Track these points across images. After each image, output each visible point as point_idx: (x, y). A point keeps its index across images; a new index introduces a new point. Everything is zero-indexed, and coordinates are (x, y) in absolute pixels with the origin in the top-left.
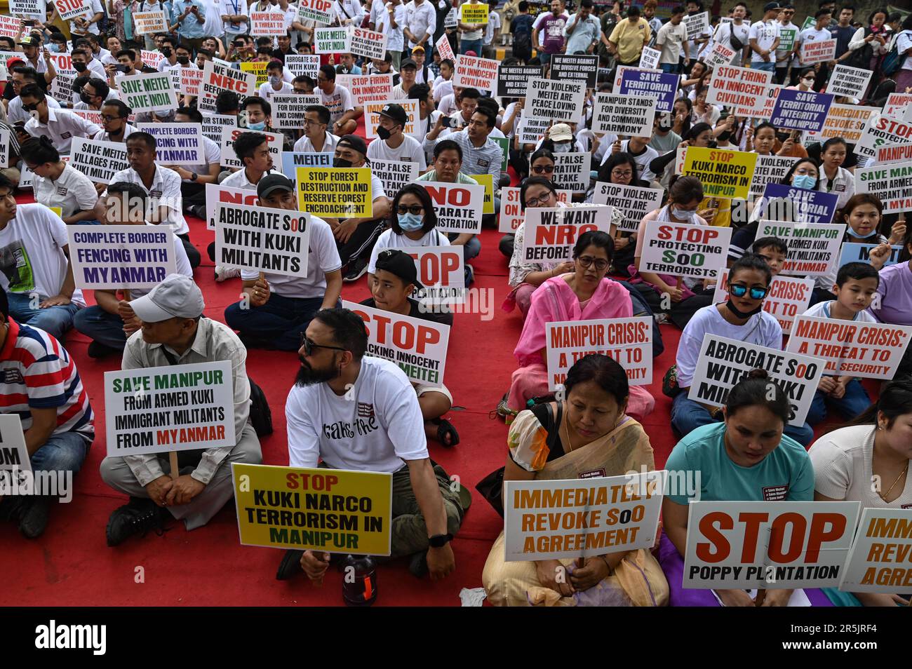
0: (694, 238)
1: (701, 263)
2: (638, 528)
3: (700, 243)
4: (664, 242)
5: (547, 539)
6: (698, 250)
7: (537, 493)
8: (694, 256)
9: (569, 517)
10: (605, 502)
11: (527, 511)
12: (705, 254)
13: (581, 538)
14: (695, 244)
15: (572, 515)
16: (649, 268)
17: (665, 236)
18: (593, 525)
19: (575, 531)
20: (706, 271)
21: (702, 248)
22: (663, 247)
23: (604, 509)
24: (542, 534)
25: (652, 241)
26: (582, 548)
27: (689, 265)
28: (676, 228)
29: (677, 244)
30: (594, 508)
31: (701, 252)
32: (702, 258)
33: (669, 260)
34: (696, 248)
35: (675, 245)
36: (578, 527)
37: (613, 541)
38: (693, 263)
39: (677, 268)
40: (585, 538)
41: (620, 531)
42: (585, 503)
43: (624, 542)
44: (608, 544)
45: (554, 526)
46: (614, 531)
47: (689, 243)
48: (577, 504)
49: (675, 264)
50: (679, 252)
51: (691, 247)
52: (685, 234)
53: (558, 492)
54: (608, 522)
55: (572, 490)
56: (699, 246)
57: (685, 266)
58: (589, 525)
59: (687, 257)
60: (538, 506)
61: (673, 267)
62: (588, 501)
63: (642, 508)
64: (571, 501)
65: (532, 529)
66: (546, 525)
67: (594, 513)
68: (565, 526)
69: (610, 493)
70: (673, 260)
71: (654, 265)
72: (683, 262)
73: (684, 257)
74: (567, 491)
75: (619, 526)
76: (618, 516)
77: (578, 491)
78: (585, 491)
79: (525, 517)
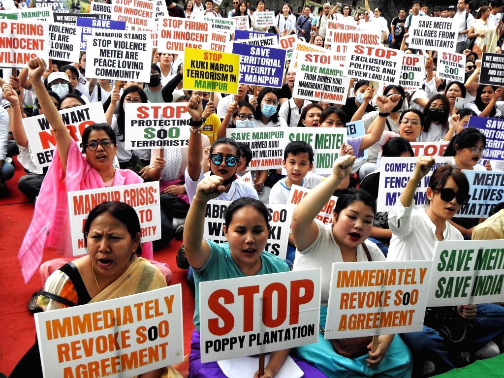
0: (169, 115)
1: (178, 135)
2: (166, 344)
3: (174, 118)
4: (143, 121)
5: (84, 366)
6: (174, 124)
7: (67, 320)
8: (171, 130)
9: (101, 341)
10: (131, 321)
11: (61, 340)
12: (179, 127)
13: (116, 361)
14: (170, 119)
15: (104, 338)
16: (133, 146)
17: (143, 115)
18: (125, 346)
19: (110, 354)
20: (182, 141)
21: (176, 122)
22: (143, 125)
23: (131, 328)
24: (78, 362)
25: (132, 121)
26: (119, 371)
27: (168, 139)
28: (152, 107)
29: (155, 121)
30: (123, 328)
31: (176, 126)
32: (178, 131)
33: (150, 136)
34: (171, 123)
35: (153, 123)
36: (111, 350)
37: (146, 359)
38: (171, 136)
39: (158, 142)
40: (120, 360)
41: (151, 349)
42: (114, 325)
43: (157, 359)
44: (142, 364)
45: (89, 353)
46: (145, 350)
47: (165, 119)
48: (107, 326)
49: (156, 139)
50: (158, 128)
51: (168, 123)
52: (160, 112)
53: (87, 317)
54: (139, 341)
55: (100, 313)
56: (174, 121)
57: (165, 139)
58: (120, 345)
59: (165, 132)
60: (70, 334)
61: (154, 142)
62: (116, 322)
63: (166, 323)
64: (101, 324)
65: (68, 359)
66: (81, 352)
67: (123, 333)
68: (99, 351)
69: (134, 311)
70: (153, 136)
71: (138, 142)
72: (162, 136)
73: (162, 132)
74: (95, 314)
75: (148, 344)
76: (146, 333)
77: (105, 313)
78: (111, 312)
79: (60, 347)
